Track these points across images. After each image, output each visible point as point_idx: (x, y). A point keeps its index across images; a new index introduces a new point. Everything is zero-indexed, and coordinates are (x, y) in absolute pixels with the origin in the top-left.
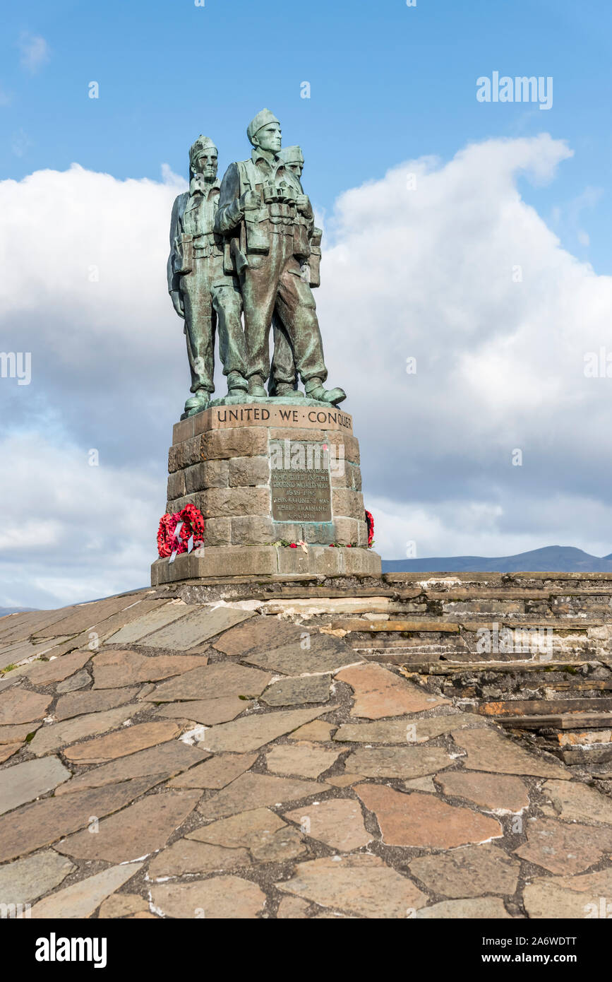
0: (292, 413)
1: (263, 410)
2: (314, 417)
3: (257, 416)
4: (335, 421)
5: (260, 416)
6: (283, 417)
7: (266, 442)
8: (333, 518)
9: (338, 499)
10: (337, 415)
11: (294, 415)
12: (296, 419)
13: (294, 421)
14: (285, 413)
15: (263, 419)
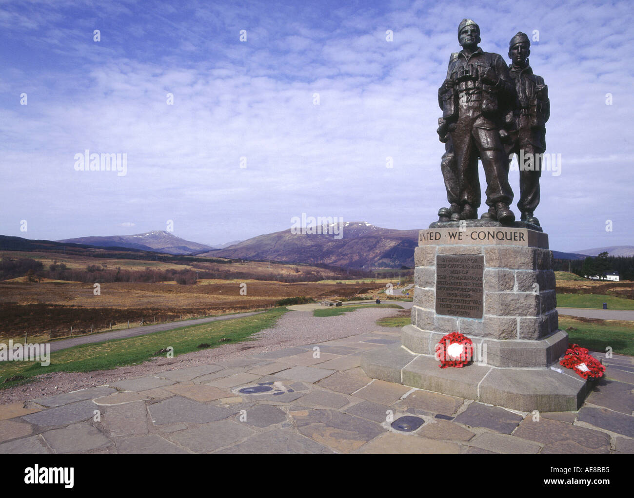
0: (458, 233)
1: (436, 233)
2: (475, 236)
3: (432, 238)
4: (493, 237)
5: (433, 238)
6: (451, 237)
7: (434, 256)
8: (485, 315)
9: (490, 300)
10: (495, 233)
11: (459, 236)
12: (460, 238)
13: (459, 239)
14: (453, 234)
15: (436, 239)
